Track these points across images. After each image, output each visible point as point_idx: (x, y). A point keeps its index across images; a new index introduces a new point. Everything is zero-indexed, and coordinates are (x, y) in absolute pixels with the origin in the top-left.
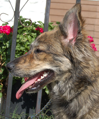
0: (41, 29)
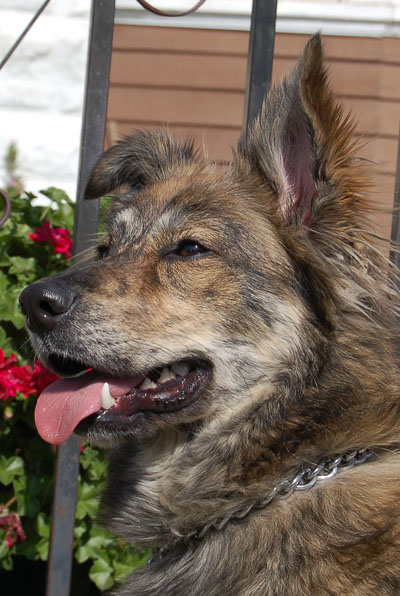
0: (58, 237)
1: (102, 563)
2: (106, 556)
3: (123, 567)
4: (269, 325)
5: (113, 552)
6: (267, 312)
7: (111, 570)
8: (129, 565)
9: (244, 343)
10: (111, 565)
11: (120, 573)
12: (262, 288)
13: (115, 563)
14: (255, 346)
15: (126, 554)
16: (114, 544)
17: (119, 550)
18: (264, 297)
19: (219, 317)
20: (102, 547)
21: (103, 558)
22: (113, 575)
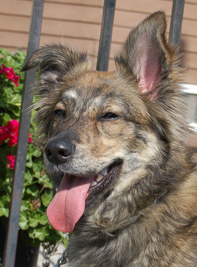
0: (8, 71)
1: (24, 218)
2: (25, 215)
3: (33, 220)
4: (145, 143)
5: (28, 213)
6: (145, 138)
7: (27, 221)
8: (35, 219)
9: (135, 152)
10: (28, 219)
11: (32, 222)
12: (141, 129)
13: (30, 218)
14: (140, 153)
15: (34, 214)
16: (29, 209)
17: (31, 212)
18: (142, 133)
19: (125, 144)
20: (24, 211)
21: (24, 216)
22: (28, 223)
